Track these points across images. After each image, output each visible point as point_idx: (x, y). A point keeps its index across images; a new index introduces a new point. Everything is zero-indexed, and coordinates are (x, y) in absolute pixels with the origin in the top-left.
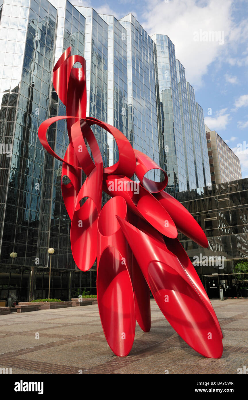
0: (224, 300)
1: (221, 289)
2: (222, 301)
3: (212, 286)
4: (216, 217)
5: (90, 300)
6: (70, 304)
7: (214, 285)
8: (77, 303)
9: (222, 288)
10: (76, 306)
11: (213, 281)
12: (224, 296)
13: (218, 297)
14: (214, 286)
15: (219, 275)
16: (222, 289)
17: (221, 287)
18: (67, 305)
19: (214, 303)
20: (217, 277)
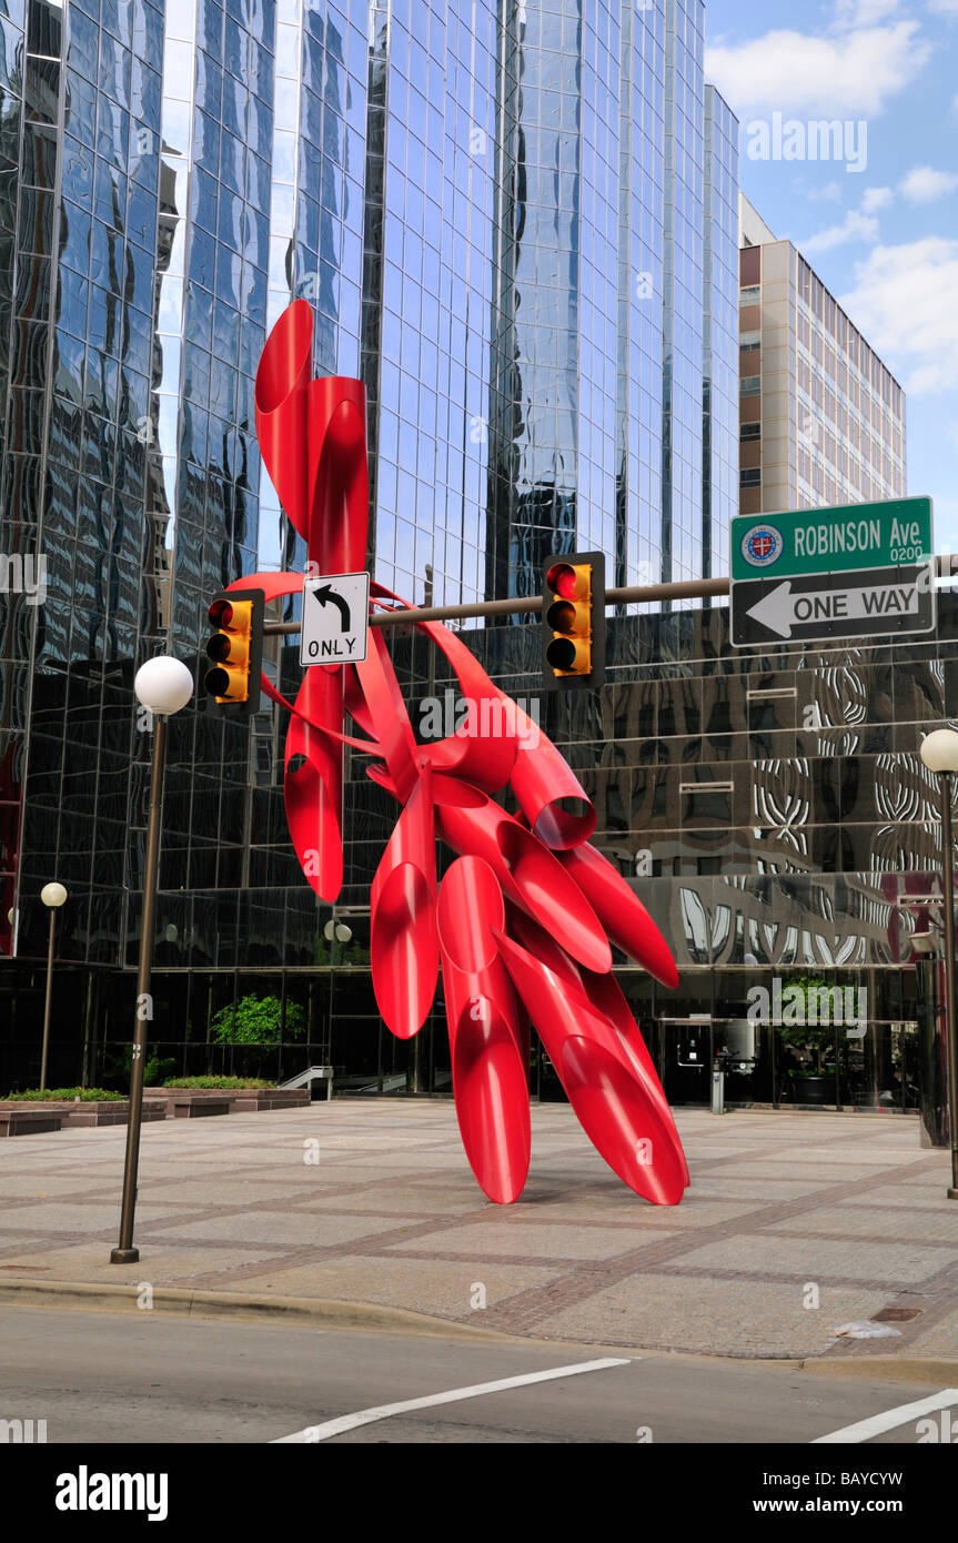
0: (724, 1113)
1: (716, 1074)
2: (716, 1117)
3: (685, 1058)
4: (729, 780)
5: (216, 1094)
6: (159, 1110)
7: (693, 1056)
8: (177, 1106)
9: (720, 1071)
10: (173, 1116)
11: (693, 1042)
12: (725, 1099)
13: (703, 1100)
14: (692, 1062)
15: (716, 1020)
16: (722, 1074)
17: (716, 1067)
18: (151, 1111)
19: (686, 1121)
20: (708, 1027)
